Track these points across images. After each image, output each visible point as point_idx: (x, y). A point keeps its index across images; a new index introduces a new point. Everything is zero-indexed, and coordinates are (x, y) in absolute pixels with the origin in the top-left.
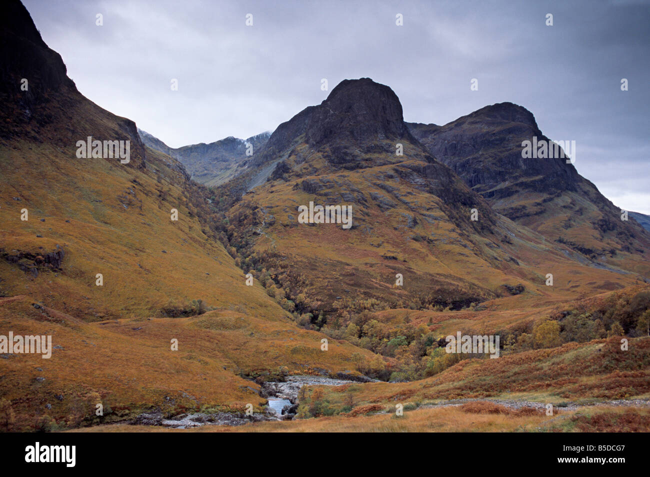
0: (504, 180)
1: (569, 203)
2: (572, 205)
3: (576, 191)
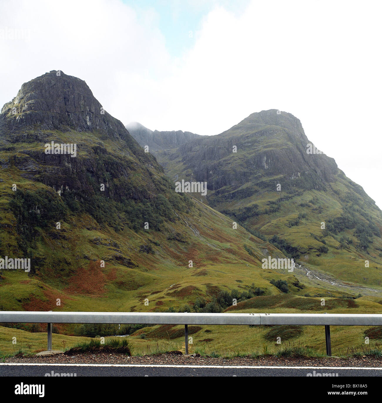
0: (247, 181)
1: (308, 202)
2: (310, 204)
3: (325, 190)
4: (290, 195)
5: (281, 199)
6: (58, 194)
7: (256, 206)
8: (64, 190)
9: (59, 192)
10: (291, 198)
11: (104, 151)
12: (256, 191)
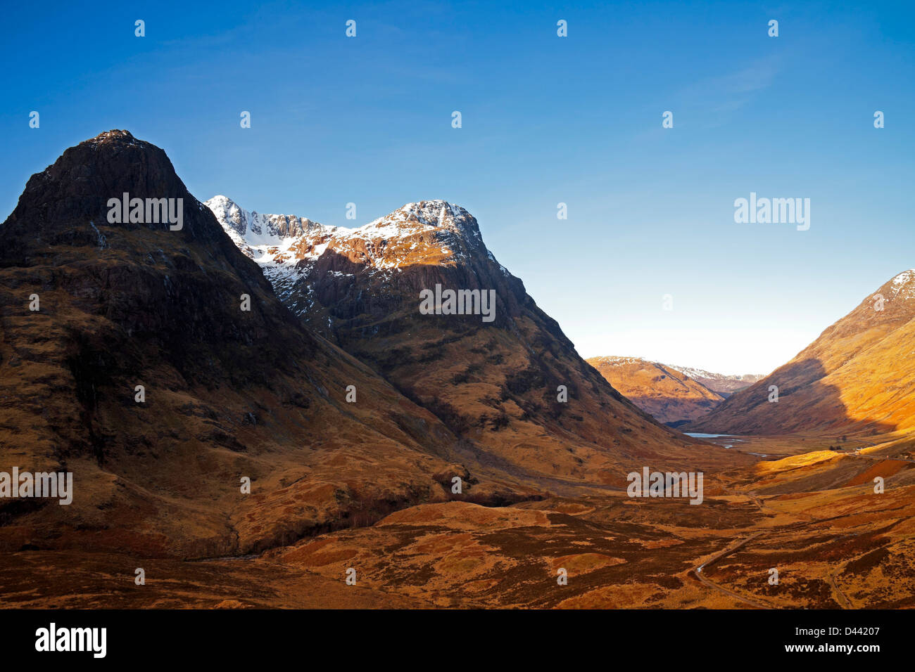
0: (397, 309)
1: (482, 346)
2: (486, 349)
4: (458, 335)
5: (445, 341)
6: (128, 334)
7: (408, 349)
8: (137, 327)
9: (130, 331)
10: (459, 339)
11: (192, 264)
12: (410, 326)
